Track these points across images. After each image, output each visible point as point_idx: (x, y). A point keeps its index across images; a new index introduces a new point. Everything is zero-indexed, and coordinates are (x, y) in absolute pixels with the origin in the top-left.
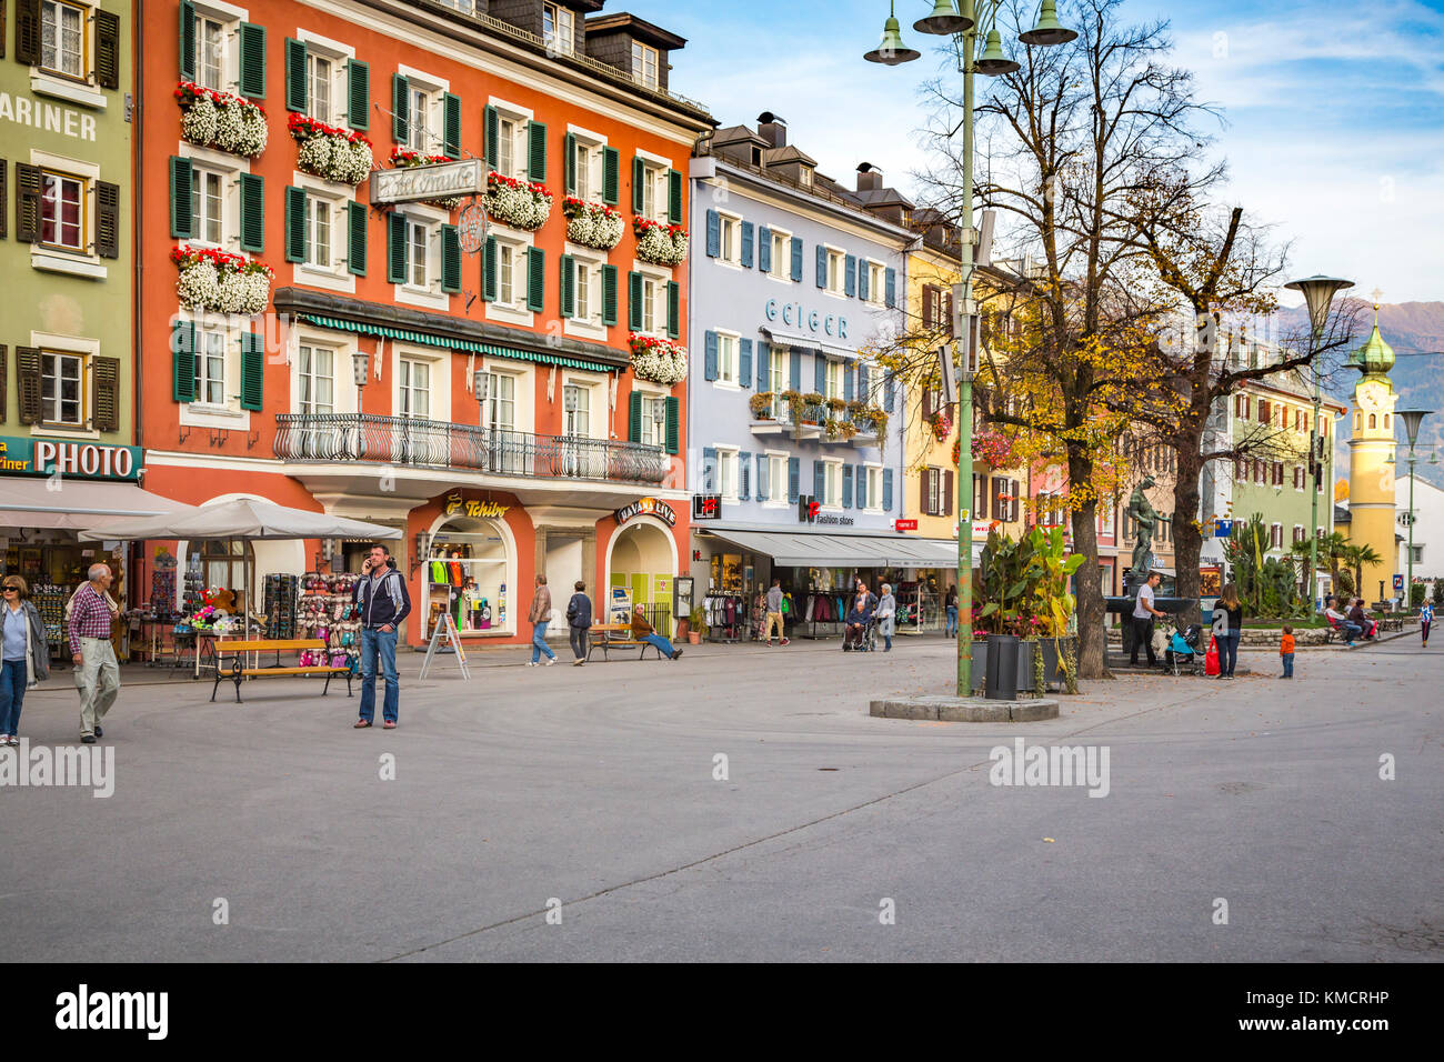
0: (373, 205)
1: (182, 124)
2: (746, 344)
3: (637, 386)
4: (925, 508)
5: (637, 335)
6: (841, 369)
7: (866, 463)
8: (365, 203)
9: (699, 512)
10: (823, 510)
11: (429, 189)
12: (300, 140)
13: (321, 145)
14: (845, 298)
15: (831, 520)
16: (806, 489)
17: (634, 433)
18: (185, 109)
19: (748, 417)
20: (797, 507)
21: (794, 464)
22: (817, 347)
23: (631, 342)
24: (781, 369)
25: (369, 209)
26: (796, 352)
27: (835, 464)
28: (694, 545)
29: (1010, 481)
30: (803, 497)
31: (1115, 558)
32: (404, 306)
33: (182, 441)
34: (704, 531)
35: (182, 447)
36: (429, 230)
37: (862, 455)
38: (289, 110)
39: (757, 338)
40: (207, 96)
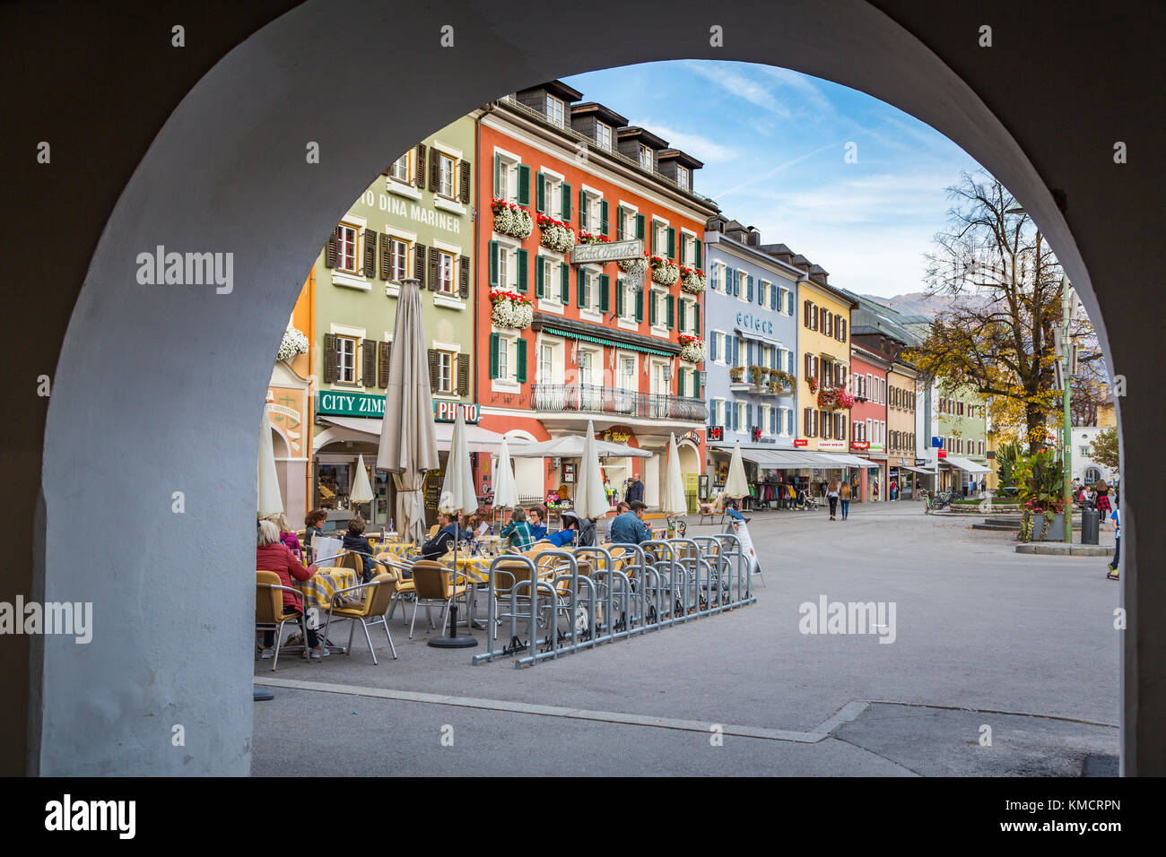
0: (572, 264)
1: (495, 222)
2: (728, 338)
3: (682, 364)
4: (807, 433)
5: (683, 334)
6: (769, 352)
7: (781, 407)
8: (568, 263)
9: (710, 436)
10: (763, 434)
11: (609, 255)
12: (543, 229)
13: (554, 231)
14: (771, 310)
15: (765, 441)
16: (755, 423)
17: (680, 391)
18: (497, 213)
19: (729, 380)
20: (750, 433)
21: (749, 407)
22: (761, 339)
23: (680, 338)
24: (743, 351)
25: (570, 266)
26: (750, 342)
27: (767, 406)
28: (708, 456)
29: (841, 416)
30: (753, 427)
31: (886, 461)
32: (583, 321)
33: (493, 401)
34: (714, 448)
35: (493, 404)
36: (593, 277)
37: (779, 403)
38: (537, 212)
39: (733, 335)
40: (508, 206)
